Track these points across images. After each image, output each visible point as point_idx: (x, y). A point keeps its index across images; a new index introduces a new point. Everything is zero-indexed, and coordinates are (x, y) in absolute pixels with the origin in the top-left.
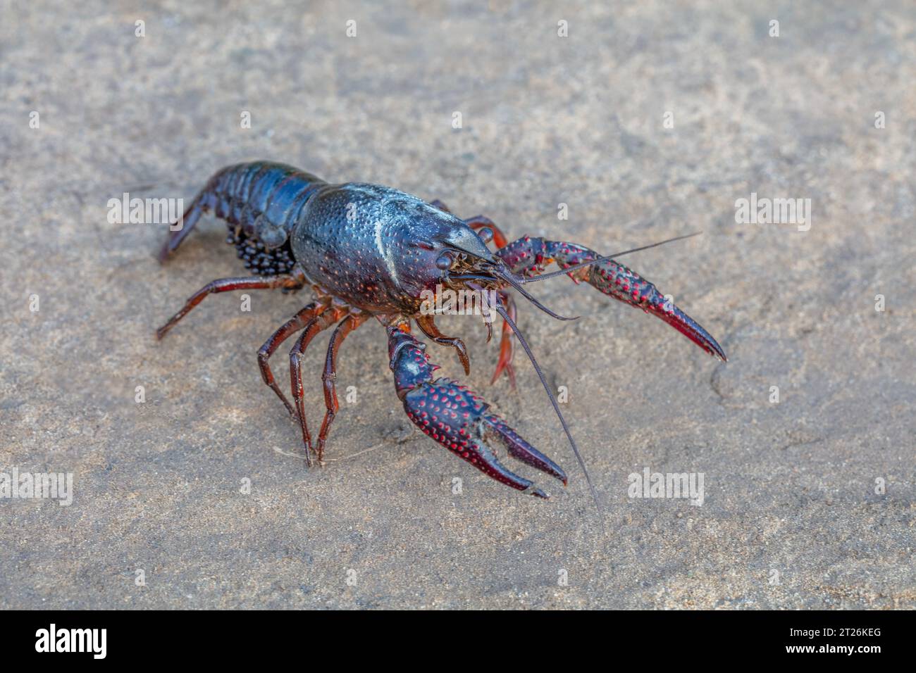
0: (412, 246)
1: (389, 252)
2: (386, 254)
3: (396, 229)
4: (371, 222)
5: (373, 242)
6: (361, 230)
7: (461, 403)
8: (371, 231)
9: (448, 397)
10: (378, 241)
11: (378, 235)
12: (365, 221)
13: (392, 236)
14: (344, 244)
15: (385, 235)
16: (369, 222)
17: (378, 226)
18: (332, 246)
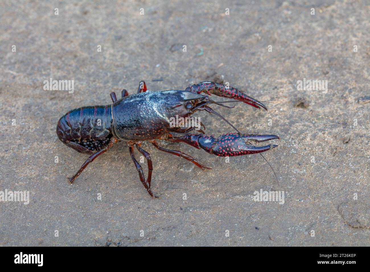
0: (173, 108)
1: (164, 115)
2: (164, 116)
3: (163, 106)
4: (151, 109)
5: (157, 115)
6: (149, 113)
7: (231, 139)
8: (153, 112)
9: (226, 140)
10: (158, 114)
11: (157, 111)
12: (148, 110)
13: (163, 109)
14: (144, 122)
15: (160, 110)
16: (150, 109)
17: (155, 109)
18: (139, 125)
